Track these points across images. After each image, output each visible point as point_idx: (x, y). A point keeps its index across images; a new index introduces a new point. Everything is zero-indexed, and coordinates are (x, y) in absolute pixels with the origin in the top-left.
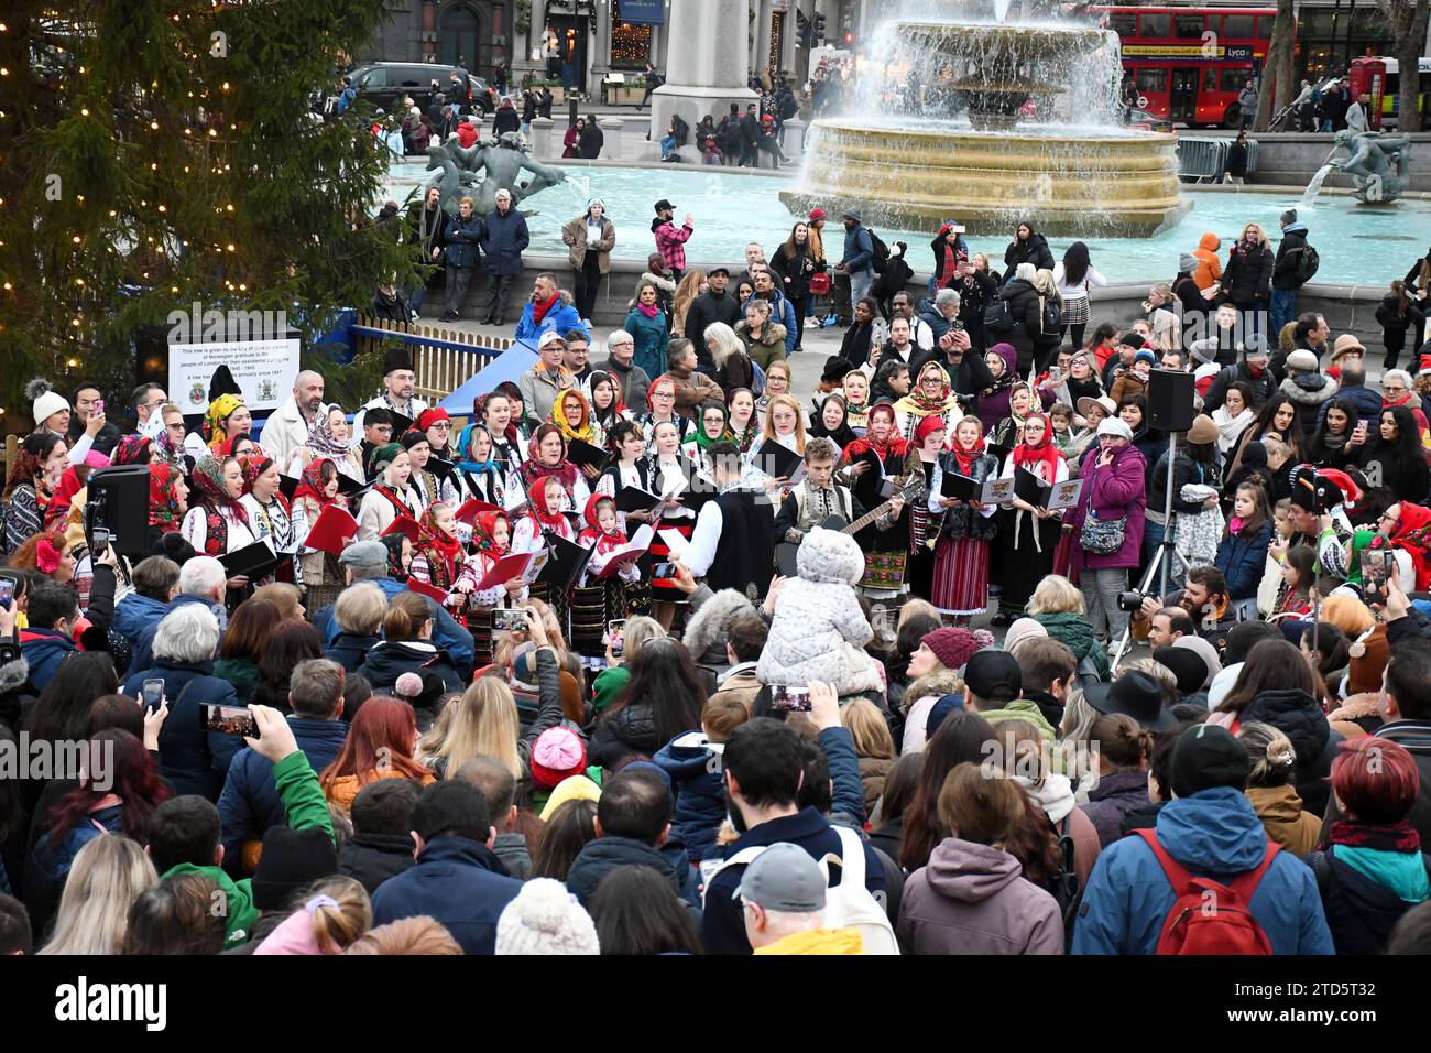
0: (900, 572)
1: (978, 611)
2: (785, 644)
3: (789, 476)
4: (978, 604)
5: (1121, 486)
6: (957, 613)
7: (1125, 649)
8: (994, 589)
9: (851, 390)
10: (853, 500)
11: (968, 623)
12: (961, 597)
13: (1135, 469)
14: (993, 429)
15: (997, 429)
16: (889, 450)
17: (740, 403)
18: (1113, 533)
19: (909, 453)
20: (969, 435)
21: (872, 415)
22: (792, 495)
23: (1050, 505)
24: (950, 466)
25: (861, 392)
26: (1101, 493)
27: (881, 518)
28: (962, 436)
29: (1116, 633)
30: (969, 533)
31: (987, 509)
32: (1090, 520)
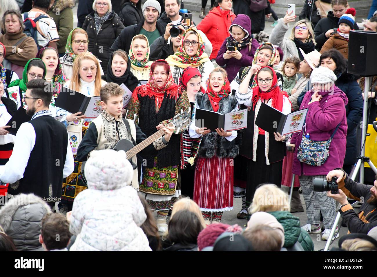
0: (174, 182)
1: (227, 209)
2: (108, 238)
3: (83, 113)
4: (226, 204)
5: (327, 117)
6: (211, 210)
7: (335, 235)
8: (238, 190)
9: (136, 49)
10: (137, 129)
11: (220, 218)
12: (213, 200)
13: (339, 104)
14: (238, 75)
15: (240, 75)
16: (166, 93)
17: (48, 58)
18: (321, 151)
19: (180, 95)
20: (216, 81)
21: (153, 68)
22: (93, 126)
23: (284, 133)
24: (205, 104)
25: (144, 51)
26: (312, 122)
27: (157, 141)
28: (212, 81)
29: (327, 223)
30: (218, 153)
31: (229, 136)
32: (305, 141)
